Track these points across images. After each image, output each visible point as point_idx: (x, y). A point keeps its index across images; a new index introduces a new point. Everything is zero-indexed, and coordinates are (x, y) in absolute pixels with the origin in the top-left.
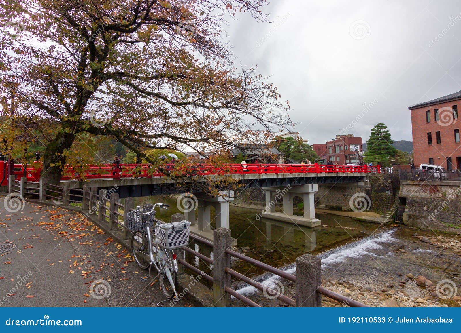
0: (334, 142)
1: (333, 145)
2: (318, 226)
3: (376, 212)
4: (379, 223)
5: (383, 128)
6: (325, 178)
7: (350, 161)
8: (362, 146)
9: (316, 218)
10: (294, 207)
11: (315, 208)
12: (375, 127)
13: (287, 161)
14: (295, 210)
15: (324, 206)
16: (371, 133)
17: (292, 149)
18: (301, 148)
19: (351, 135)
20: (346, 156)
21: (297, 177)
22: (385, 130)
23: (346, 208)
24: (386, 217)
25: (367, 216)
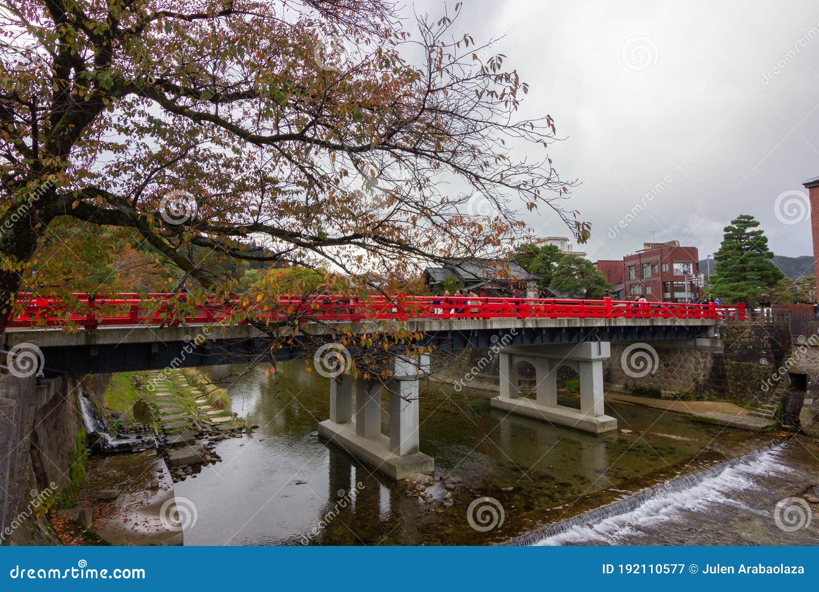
0: (639, 256)
1: (637, 261)
2: (610, 432)
3: (736, 404)
4: (746, 429)
5: (749, 226)
6: (626, 328)
7: (672, 295)
8: (697, 264)
9: (606, 413)
10: (558, 388)
11: (605, 391)
12: (733, 223)
13: (544, 294)
14: (562, 393)
15: (622, 386)
16: (725, 236)
17: (556, 269)
18: (573, 267)
19: (674, 242)
20: (664, 283)
21: (566, 326)
22: (756, 229)
23: (668, 392)
24: (760, 416)
25: (717, 411)
